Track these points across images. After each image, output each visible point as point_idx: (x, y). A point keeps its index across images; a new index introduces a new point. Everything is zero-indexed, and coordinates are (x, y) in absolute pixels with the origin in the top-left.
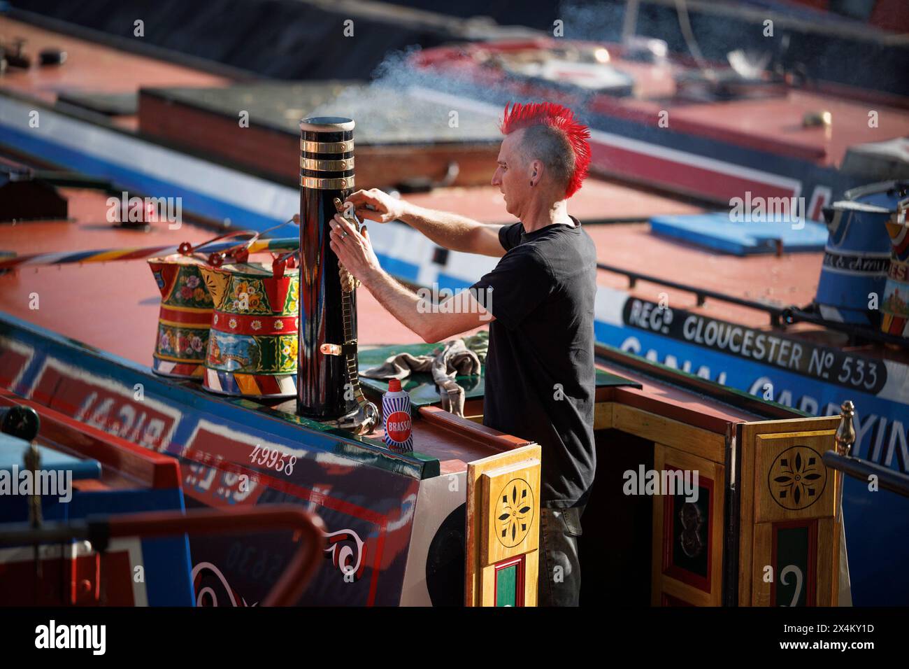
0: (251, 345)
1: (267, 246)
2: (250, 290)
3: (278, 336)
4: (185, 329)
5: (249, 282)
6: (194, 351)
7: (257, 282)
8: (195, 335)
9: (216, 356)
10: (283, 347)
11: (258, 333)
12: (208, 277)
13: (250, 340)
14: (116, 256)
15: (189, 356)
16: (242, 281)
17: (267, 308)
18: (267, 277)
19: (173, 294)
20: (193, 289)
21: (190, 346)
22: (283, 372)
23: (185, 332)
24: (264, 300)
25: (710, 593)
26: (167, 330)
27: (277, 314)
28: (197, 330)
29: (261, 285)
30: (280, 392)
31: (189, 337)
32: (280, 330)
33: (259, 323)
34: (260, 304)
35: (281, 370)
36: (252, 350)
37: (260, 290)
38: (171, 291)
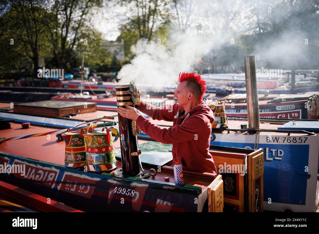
0: (103, 156)
1: (96, 126)
2: (101, 140)
3: (110, 152)
4: (76, 153)
5: (100, 137)
6: (79, 159)
7: (102, 137)
8: (79, 155)
9: (91, 161)
10: (111, 155)
11: (104, 152)
12: (87, 137)
13: (103, 154)
14: (41, 135)
15: (78, 161)
16: (98, 137)
17: (106, 144)
18: (105, 135)
19: (71, 144)
20: (77, 142)
21: (78, 158)
22: (112, 162)
23: (76, 154)
24: (105, 142)
25: (239, 200)
26: (70, 154)
27: (109, 145)
28: (80, 153)
29: (103, 138)
30: (112, 168)
31: (77, 155)
32: (110, 150)
33: (104, 149)
34: (104, 143)
35: (112, 161)
36: (103, 157)
37: (104, 139)
38: (69, 143)
